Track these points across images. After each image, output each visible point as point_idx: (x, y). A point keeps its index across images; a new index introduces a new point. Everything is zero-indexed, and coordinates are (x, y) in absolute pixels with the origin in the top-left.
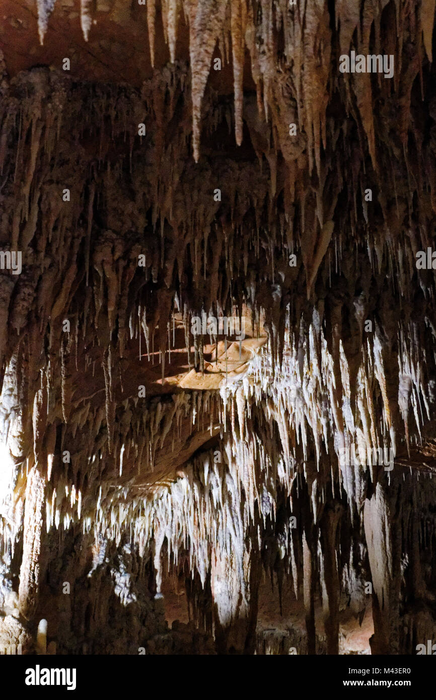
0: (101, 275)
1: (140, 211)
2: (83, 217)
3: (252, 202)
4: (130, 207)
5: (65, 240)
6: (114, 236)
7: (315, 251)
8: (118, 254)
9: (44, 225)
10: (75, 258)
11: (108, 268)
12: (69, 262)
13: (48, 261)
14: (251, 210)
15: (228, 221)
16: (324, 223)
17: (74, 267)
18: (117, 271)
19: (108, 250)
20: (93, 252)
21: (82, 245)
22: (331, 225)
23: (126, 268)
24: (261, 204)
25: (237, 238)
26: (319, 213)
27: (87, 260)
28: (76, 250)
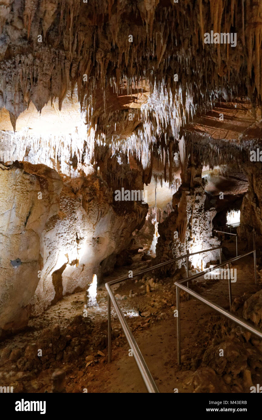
0: (98, 62)
1: (109, 43)
2: (93, 45)
3: (142, 39)
4: (106, 42)
5: (87, 51)
6: (101, 50)
7: (161, 54)
8: (102, 56)
9: (79, 45)
10: (90, 58)
11: (100, 60)
12: (89, 59)
13: (81, 57)
14: (142, 41)
15: (135, 45)
16: (163, 44)
17: (90, 61)
18: (103, 61)
19: (99, 54)
20: (95, 55)
21: (93, 53)
22: (165, 45)
23: (105, 61)
24: (145, 39)
25: (138, 51)
26: (162, 41)
27: (94, 58)
28: (91, 55)
